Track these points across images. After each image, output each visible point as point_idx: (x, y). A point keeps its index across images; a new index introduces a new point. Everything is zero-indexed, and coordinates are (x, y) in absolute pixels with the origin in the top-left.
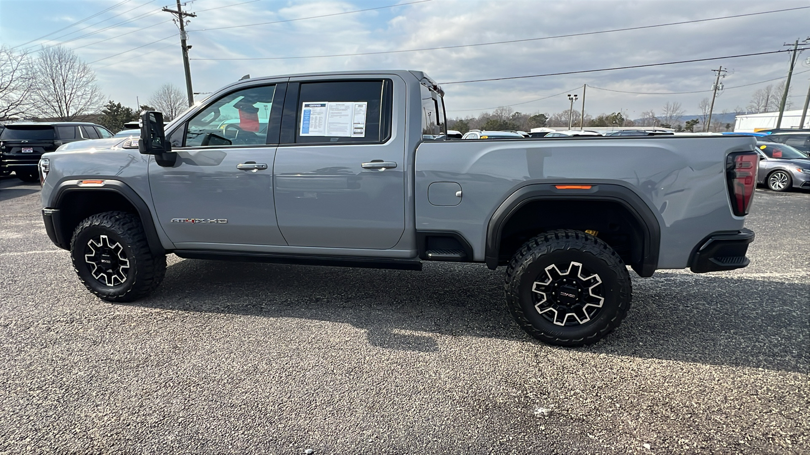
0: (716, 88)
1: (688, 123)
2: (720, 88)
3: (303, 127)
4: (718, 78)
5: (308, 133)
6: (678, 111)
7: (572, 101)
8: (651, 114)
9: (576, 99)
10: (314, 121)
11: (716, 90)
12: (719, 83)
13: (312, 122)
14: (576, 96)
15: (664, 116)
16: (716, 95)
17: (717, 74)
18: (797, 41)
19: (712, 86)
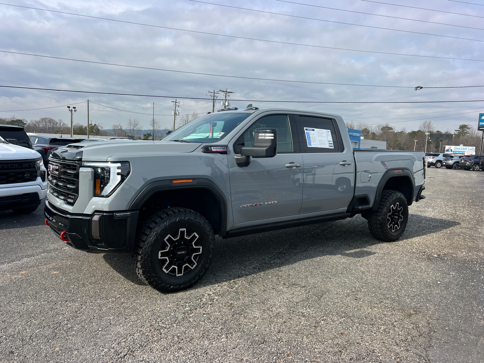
0: (175, 114)
1: (145, 135)
2: (178, 114)
3: (308, 142)
4: (176, 107)
5: (311, 145)
6: (138, 126)
7: (72, 113)
8: (119, 127)
9: (75, 111)
10: (312, 139)
11: (175, 115)
12: (176, 111)
13: (311, 139)
14: (74, 108)
15: (128, 128)
16: (176, 118)
17: (175, 104)
18: (214, 91)
19: (173, 112)
